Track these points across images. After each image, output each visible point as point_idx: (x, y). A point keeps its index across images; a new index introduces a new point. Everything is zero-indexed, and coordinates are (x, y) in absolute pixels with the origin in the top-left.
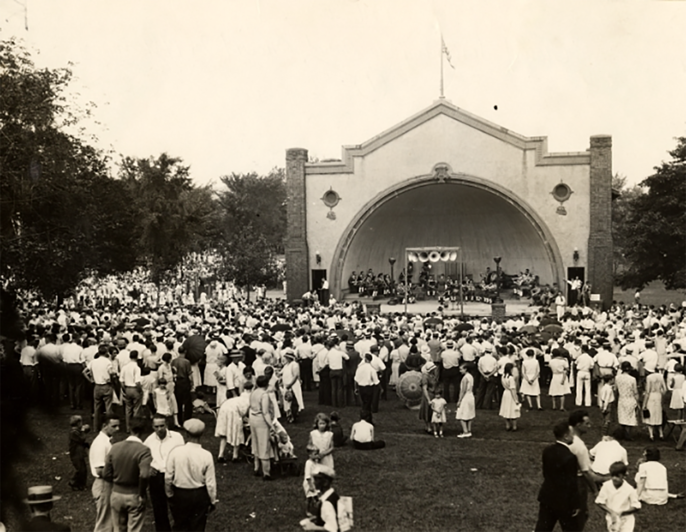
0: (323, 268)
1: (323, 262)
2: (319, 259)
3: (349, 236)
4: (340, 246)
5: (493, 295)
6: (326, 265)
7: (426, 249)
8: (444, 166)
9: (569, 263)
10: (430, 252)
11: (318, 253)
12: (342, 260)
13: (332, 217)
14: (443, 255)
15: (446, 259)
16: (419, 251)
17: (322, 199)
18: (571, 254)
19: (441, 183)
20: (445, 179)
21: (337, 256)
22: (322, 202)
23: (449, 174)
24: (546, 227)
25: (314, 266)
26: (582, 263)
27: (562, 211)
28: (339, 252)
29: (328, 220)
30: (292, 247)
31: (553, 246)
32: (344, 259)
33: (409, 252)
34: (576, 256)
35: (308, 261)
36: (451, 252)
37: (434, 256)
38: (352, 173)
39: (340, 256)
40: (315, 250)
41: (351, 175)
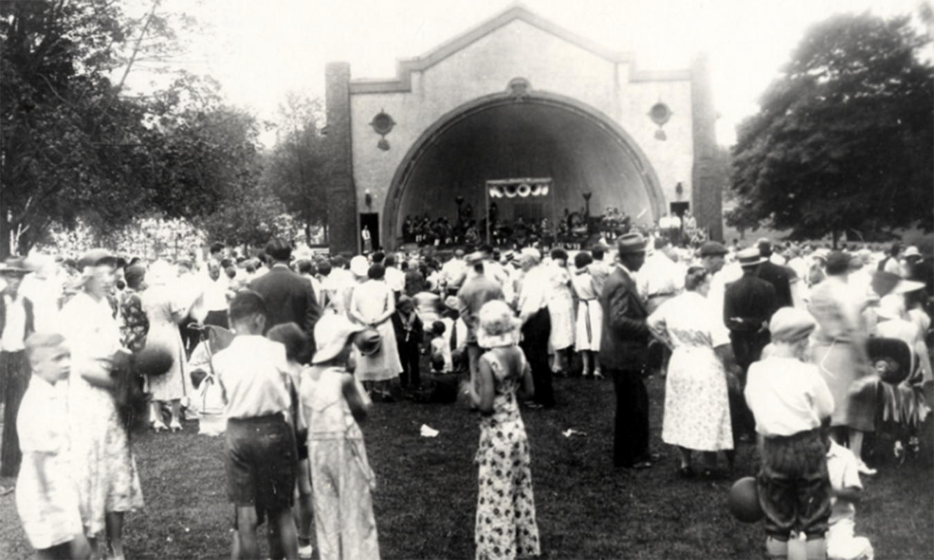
0: (374, 211)
1: (374, 204)
2: (368, 200)
3: (406, 170)
4: (396, 183)
5: (582, 240)
6: (378, 208)
7: (512, 181)
8: (522, 82)
9: (672, 197)
10: (517, 185)
11: (367, 191)
12: (397, 200)
13: (384, 146)
14: (533, 188)
15: (536, 193)
16: (504, 185)
17: (371, 124)
18: (673, 187)
19: (519, 103)
20: (523, 98)
21: (391, 197)
22: (371, 128)
23: (528, 91)
24: (644, 155)
25: (362, 209)
26: (687, 197)
27: (661, 136)
28: (393, 191)
29: (379, 150)
30: (334, 186)
31: (652, 177)
32: (400, 200)
33: (491, 186)
34: (679, 189)
35: (355, 203)
36: (543, 185)
37: (523, 190)
38: (409, 91)
39: (396, 196)
40: (364, 189)
41: (408, 95)
